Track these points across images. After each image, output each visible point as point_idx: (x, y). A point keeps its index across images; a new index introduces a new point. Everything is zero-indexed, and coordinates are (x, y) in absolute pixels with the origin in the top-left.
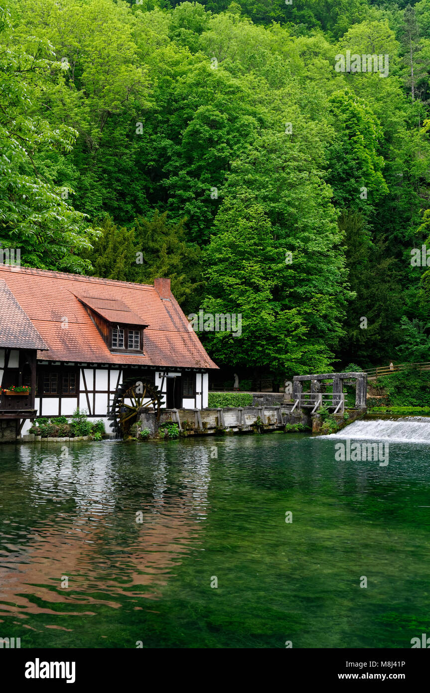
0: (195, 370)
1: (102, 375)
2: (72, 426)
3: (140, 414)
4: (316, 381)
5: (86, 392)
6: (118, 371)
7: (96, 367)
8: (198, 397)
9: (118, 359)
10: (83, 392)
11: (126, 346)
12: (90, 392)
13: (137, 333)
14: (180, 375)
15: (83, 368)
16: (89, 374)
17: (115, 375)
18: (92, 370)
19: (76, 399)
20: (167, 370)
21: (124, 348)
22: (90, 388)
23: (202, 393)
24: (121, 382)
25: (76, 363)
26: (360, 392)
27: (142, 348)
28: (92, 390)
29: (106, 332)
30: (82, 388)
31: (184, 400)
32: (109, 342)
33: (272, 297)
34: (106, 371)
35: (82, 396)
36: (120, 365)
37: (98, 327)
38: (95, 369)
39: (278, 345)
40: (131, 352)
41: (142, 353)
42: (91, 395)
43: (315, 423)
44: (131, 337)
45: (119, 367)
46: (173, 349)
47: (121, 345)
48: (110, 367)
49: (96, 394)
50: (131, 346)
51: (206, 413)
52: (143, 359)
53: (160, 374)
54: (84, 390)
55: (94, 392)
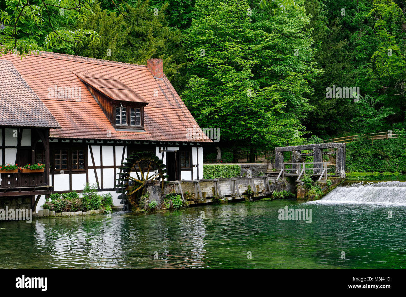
0: (191, 144)
1: (108, 151)
2: (83, 200)
3: (147, 187)
4: (296, 152)
5: (94, 167)
6: (123, 147)
7: (103, 143)
8: (195, 169)
9: (123, 135)
10: (91, 167)
11: (129, 123)
12: (98, 167)
13: (138, 111)
14: (178, 149)
15: (91, 145)
16: (96, 150)
17: (119, 150)
18: (99, 147)
19: (85, 174)
20: (166, 144)
21: (126, 124)
22: (98, 164)
23: (197, 166)
24: (125, 157)
25: (84, 140)
26: (340, 160)
27: (143, 124)
28: (100, 165)
29: (109, 110)
30: (90, 164)
31: (181, 172)
32: (113, 119)
33: (253, 76)
34: (112, 147)
35: (91, 171)
36: (124, 141)
37: (101, 106)
38: (101, 146)
39: (259, 120)
40: (133, 128)
41: (144, 129)
42: (98, 171)
43: (299, 190)
44: (133, 114)
45: (123, 143)
46: (170, 125)
47: (124, 122)
48: (115, 143)
49: (104, 169)
50: (133, 123)
51: (204, 184)
52: (145, 135)
53: (160, 148)
54: (92, 165)
55: (102, 167)
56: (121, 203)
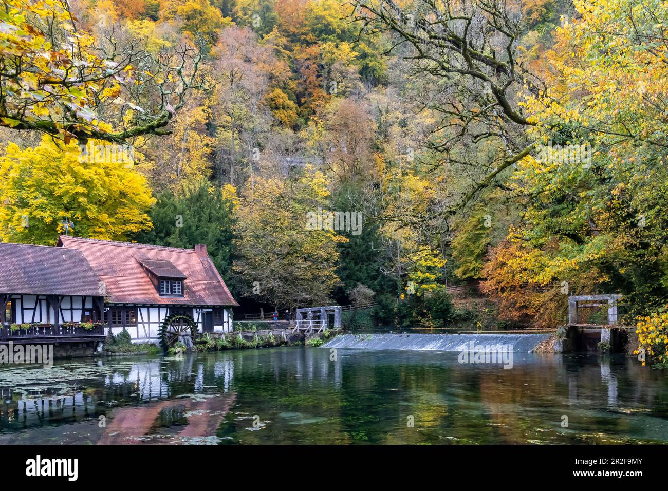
0: (222, 307)
1: (154, 312)
4: (310, 312)
5: (143, 323)
6: (165, 309)
7: (151, 306)
8: (225, 324)
9: (165, 300)
10: (140, 323)
11: (171, 292)
12: (146, 323)
13: (179, 283)
14: (211, 310)
15: (140, 307)
16: (144, 311)
17: (163, 311)
19: (136, 328)
20: (202, 307)
21: (170, 293)
22: (146, 320)
23: (228, 322)
24: (168, 315)
25: (135, 304)
26: (337, 318)
27: (183, 293)
29: (156, 283)
30: (140, 320)
31: (215, 327)
32: (159, 289)
34: (157, 309)
35: (140, 326)
37: (151, 281)
38: (148, 308)
40: (175, 295)
41: (183, 296)
42: (146, 325)
43: (307, 339)
44: (175, 286)
45: (167, 306)
47: (167, 291)
48: (159, 306)
49: (151, 324)
50: (175, 292)
51: (229, 335)
52: (185, 300)
53: (197, 310)
54: (141, 321)
55: (149, 323)
56: (161, 346)
